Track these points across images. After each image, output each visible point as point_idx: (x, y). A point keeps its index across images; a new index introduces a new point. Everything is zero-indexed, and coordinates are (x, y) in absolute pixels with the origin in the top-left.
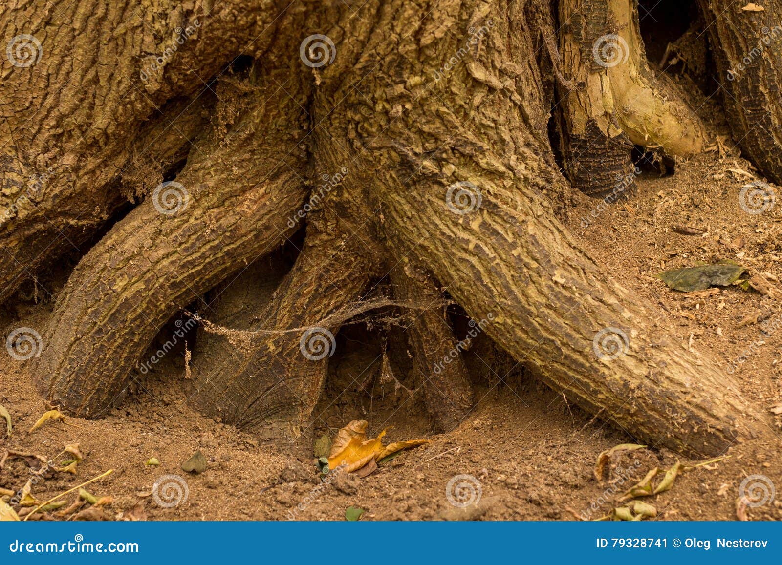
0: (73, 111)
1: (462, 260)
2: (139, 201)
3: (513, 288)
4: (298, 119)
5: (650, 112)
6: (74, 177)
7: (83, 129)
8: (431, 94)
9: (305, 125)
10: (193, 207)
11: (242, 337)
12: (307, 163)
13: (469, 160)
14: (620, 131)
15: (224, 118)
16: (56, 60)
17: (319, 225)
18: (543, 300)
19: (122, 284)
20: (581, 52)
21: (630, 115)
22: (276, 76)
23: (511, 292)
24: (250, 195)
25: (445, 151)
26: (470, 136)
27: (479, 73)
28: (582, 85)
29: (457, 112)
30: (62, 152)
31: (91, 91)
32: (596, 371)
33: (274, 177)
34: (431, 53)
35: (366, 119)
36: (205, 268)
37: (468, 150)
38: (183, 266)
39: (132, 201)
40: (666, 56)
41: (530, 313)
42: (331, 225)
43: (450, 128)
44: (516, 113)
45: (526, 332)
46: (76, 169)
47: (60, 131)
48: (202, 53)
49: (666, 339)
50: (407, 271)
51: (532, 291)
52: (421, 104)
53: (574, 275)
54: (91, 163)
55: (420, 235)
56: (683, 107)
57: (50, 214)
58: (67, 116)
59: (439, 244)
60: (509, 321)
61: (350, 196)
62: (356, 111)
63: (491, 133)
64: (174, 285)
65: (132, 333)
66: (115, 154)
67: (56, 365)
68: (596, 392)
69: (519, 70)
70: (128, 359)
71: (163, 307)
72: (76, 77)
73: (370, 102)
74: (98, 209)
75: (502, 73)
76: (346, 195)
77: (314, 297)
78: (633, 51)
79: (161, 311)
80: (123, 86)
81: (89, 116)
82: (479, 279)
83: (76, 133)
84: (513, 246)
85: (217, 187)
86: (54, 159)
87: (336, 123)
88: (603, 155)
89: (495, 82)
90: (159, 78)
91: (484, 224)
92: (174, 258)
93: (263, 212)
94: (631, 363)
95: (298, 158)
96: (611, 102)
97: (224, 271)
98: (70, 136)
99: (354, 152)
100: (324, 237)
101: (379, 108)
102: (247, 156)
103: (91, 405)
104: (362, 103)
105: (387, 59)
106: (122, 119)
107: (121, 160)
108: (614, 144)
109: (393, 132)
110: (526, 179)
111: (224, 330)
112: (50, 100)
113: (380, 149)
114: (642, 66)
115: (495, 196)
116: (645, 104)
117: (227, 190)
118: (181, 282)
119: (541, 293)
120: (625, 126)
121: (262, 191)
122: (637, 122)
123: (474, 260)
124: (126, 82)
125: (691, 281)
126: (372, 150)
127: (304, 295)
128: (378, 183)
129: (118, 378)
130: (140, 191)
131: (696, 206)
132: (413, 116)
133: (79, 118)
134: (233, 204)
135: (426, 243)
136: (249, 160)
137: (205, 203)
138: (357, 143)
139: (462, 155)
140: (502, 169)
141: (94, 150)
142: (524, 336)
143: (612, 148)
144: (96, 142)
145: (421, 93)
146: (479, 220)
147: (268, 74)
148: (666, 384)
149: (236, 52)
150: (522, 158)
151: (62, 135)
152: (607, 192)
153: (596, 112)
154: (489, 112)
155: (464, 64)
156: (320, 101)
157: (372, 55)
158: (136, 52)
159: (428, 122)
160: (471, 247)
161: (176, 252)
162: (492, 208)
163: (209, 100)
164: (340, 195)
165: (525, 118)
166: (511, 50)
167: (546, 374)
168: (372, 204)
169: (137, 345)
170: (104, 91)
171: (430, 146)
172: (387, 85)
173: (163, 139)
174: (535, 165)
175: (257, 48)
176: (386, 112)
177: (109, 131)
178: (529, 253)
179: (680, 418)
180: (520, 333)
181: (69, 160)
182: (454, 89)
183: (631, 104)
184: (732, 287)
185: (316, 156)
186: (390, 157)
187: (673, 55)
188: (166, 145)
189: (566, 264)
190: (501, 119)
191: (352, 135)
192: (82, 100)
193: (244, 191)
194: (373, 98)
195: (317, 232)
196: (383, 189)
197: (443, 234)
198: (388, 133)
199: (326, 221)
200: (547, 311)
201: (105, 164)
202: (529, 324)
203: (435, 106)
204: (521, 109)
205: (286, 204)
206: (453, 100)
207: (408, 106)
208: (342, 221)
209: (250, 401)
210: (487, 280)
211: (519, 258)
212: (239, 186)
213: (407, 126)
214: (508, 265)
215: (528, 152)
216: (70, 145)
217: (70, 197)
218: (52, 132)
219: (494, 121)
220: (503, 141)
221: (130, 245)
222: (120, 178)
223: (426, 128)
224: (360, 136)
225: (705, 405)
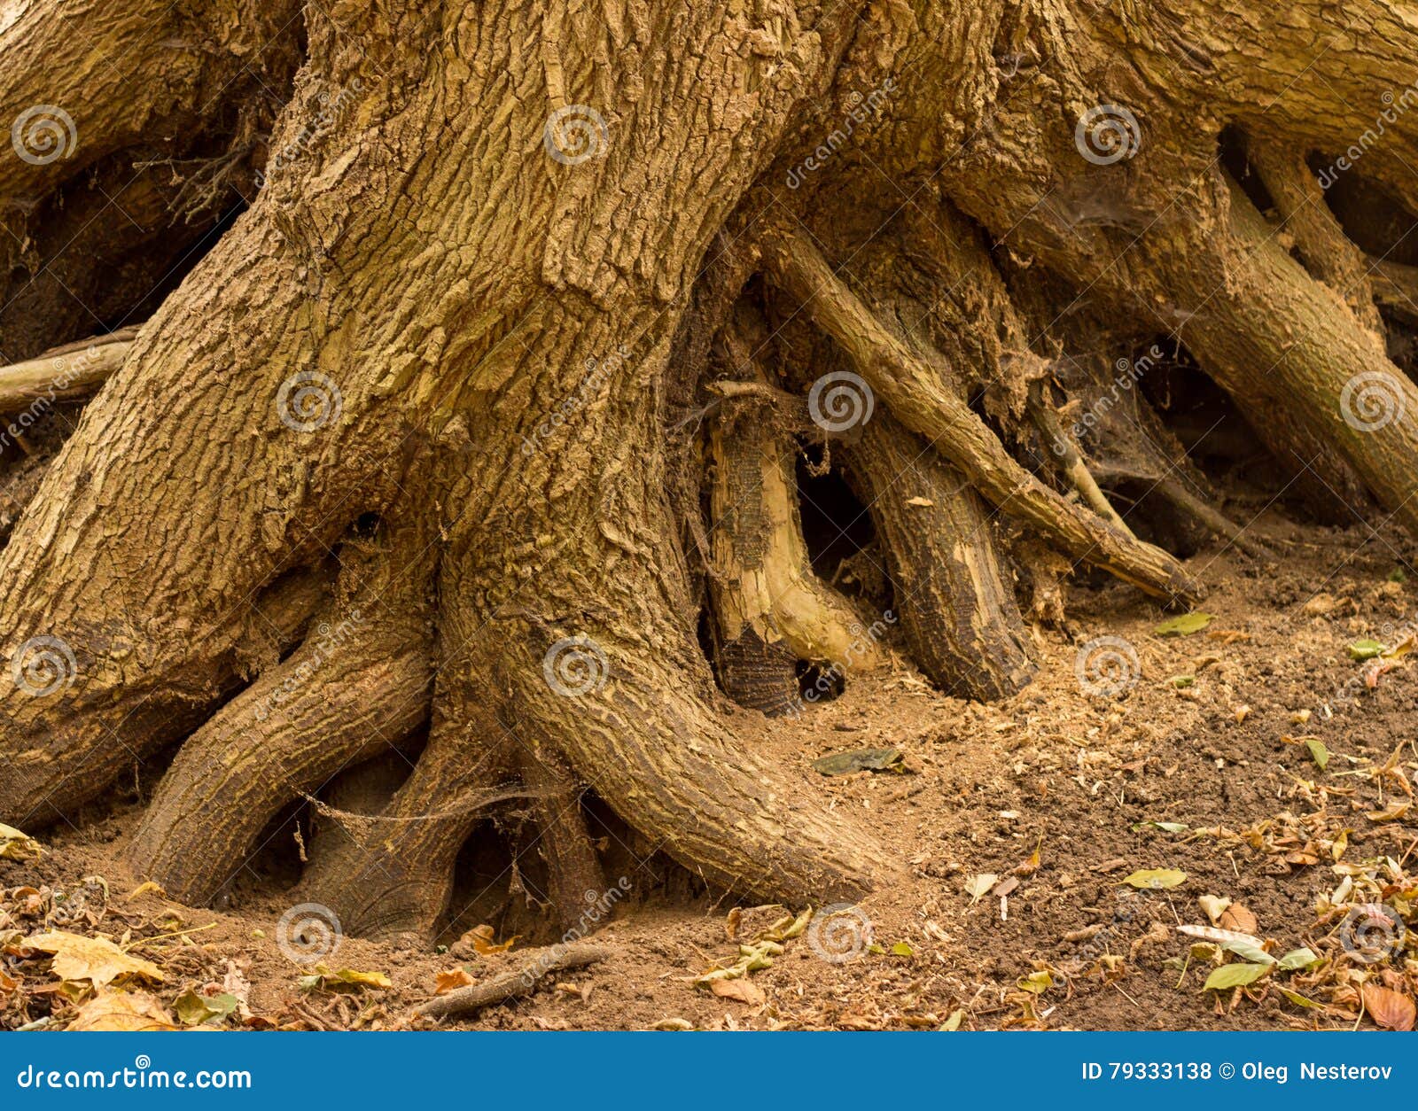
0: (190, 569)
1: (594, 733)
2: (253, 678)
3: (647, 757)
4: (424, 590)
5: (812, 618)
6: (186, 643)
7: (199, 589)
8: (562, 554)
9: (432, 599)
10: (311, 680)
11: (358, 822)
12: (433, 642)
13: (601, 628)
14: (779, 637)
15: (347, 586)
16: (175, 515)
17: (445, 711)
18: (678, 769)
19: (232, 758)
20: (733, 546)
21: (789, 619)
22: (403, 536)
23: (644, 762)
24: (372, 672)
25: (577, 617)
26: (603, 601)
27: (612, 534)
28: (735, 584)
29: (589, 577)
30: (176, 616)
31: (210, 549)
32: (732, 835)
33: (398, 655)
34: (560, 508)
35: (495, 584)
36: (321, 746)
37: (601, 616)
38: (297, 742)
39: (246, 678)
40: (838, 573)
41: (663, 783)
42: (457, 710)
43: (582, 592)
44: (653, 585)
45: (660, 804)
46: (189, 635)
47: (174, 592)
48: (327, 507)
49: (806, 803)
50: (538, 755)
51: (666, 760)
52: (551, 566)
53: (712, 744)
54: (205, 630)
55: (551, 711)
56: (852, 617)
57: (160, 683)
58: (182, 575)
59: (570, 718)
60: (643, 794)
61: (478, 675)
62: (485, 576)
63: (626, 600)
64: (287, 762)
65: (241, 813)
66: (230, 623)
67: (156, 847)
68: (733, 859)
69: (656, 539)
70: (234, 843)
71: (274, 786)
72: (194, 534)
73: (498, 563)
74: (209, 683)
75: (637, 538)
76: (474, 673)
77: (438, 792)
78: (794, 553)
79: (272, 792)
80: (243, 544)
81: (206, 577)
82: (612, 750)
83: (192, 594)
84: (648, 714)
85: (336, 659)
86: (166, 623)
87: (464, 591)
88: (761, 663)
89: (629, 545)
90: (281, 535)
91: (617, 694)
92: (289, 731)
93: (385, 690)
94: (767, 826)
95: (424, 635)
96: (767, 601)
97: (341, 754)
98: (186, 598)
99: (482, 621)
100: (450, 724)
101: (508, 570)
102: (370, 627)
103: (191, 892)
104: (490, 565)
105: (516, 514)
106: (240, 581)
107: (236, 631)
108: (774, 650)
109: (523, 598)
110: (663, 651)
111: (338, 813)
112: (167, 559)
113: (509, 618)
114: (803, 568)
115: (630, 665)
116: (807, 609)
117: (347, 662)
118: (296, 759)
119: (676, 761)
120: (785, 632)
121: (384, 668)
122: (798, 628)
123: (607, 732)
124: (247, 540)
125: (842, 765)
126: (500, 619)
127: (427, 791)
128: (507, 657)
129: (222, 865)
130: (254, 666)
131: (862, 714)
132: (544, 579)
133: (196, 577)
134: (353, 680)
135: (557, 719)
136: (371, 632)
137: (323, 676)
138: (486, 612)
139: (595, 621)
140: (636, 636)
141: (209, 615)
142: (658, 809)
143: (771, 656)
144: (211, 605)
145: (552, 553)
146: (613, 689)
147: (394, 535)
148: (802, 842)
149: (360, 506)
150: (659, 629)
151: (176, 596)
152: (766, 705)
153: (752, 614)
154: (623, 578)
155: (596, 524)
156: (447, 566)
157: (500, 510)
158: (258, 507)
159: (559, 586)
160: (603, 717)
161: (290, 726)
162: (627, 678)
163: (331, 566)
164: (467, 674)
165: (663, 592)
166: (648, 518)
167: (682, 850)
168: (501, 683)
169: (245, 828)
170: (223, 549)
171: (561, 613)
172: (517, 543)
173: (280, 613)
174: (674, 640)
175: (383, 500)
176: (515, 576)
177: (226, 593)
178: (664, 722)
179: (816, 874)
180: (654, 806)
181: (183, 624)
182: (586, 551)
183: (790, 608)
184: (886, 771)
185: (443, 632)
186: (520, 628)
187: (846, 572)
188: (284, 621)
189: (704, 735)
190: (636, 587)
191: (480, 603)
192: (199, 559)
193: (365, 666)
194: (502, 559)
195: (444, 719)
196: (513, 663)
197: (575, 706)
198: (518, 599)
199: (452, 705)
200: (681, 779)
201: (218, 633)
202: (663, 794)
203: (566, 568)
204: (658, 578)
205: (410, 686)
206: (585, 563)
207: (539, 568)
208: (470, 704)
209: (365, 905)
210: (619, 751)
211: (654, 727)
212: (359, 659)
213: (537, 591)
214: (643, 737)
215: (666, 625)
216: (184, 608)
217: (180, 666)
218: (167, 593)
219: (629, 588)
220: (638, 609)
221: (242, 719)
222: (233, 650)
223: (557, 593)
224: (488, 605)
225: (842, 859)
